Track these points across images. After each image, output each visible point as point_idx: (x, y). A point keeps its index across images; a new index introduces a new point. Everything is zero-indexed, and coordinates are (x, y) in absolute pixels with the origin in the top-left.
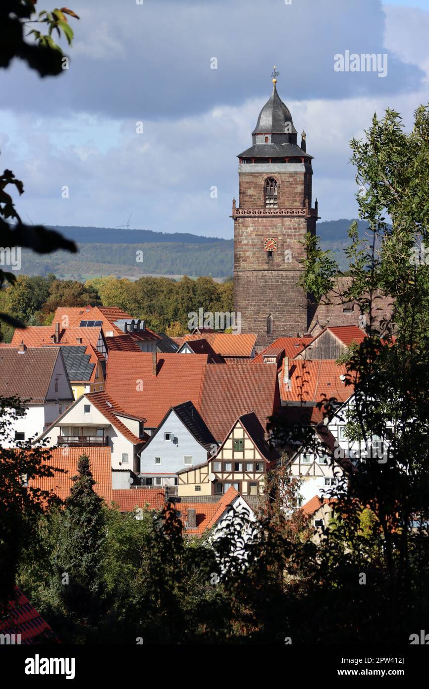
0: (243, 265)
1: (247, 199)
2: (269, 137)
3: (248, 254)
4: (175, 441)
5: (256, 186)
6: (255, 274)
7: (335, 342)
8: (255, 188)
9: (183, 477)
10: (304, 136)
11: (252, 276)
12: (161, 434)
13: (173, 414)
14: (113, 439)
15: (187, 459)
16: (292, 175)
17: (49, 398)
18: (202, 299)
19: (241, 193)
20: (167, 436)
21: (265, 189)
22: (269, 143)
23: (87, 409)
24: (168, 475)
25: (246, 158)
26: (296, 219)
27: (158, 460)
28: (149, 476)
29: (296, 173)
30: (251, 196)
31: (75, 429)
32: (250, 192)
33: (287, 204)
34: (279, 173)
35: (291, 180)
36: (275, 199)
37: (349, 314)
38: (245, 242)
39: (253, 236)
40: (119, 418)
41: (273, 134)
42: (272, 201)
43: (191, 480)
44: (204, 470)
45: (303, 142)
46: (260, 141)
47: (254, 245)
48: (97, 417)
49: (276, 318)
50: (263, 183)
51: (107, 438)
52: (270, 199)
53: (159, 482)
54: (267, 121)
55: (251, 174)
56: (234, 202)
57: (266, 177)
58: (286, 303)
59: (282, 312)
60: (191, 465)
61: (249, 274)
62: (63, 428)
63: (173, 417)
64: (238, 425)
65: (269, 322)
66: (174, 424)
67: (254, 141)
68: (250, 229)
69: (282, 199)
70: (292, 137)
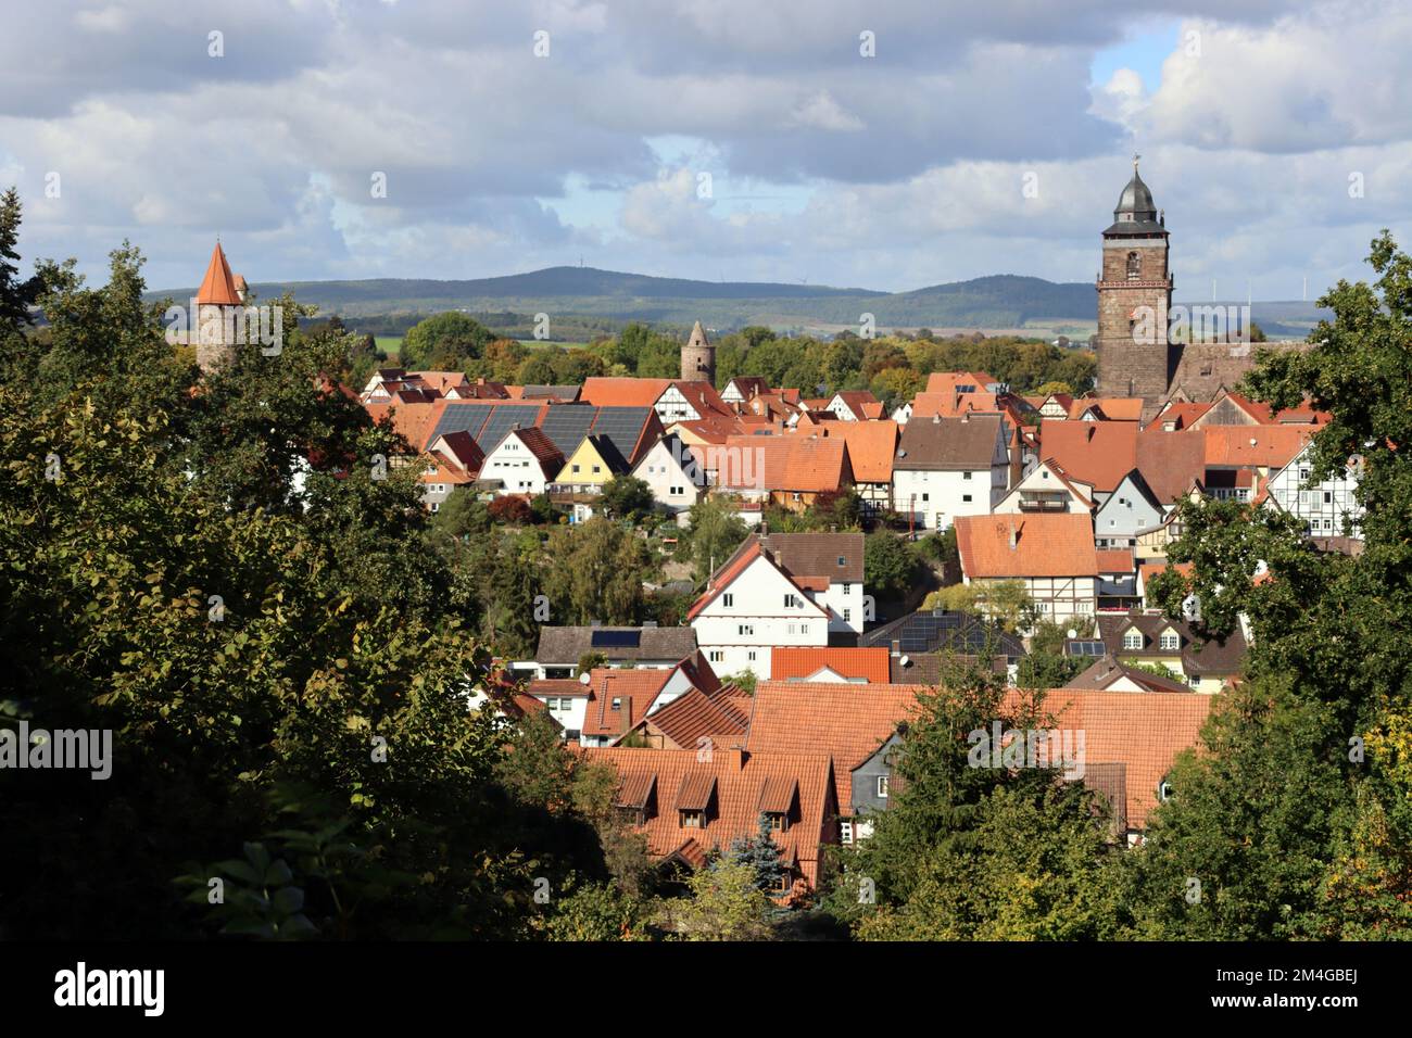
0: (1106, 333)
1: (1110, 272)
2: (1132, 215)
3: (1110, 323)
4: (1129, 505)
5: (1119, 260)
6: (1118, 341)
7: (1233, 407)
8: (1118, 262)
9: (1142, 539)
10: (1162, 213)
11: (1115, 343)
12: (1116, 498)
13: (1127, 479)
14: (1070, 503)
15: (1141, 522)
16: (1153, 250)
17: (995, 463)
18: (1004, 359)
19: (1105, 267)
20: (1122, 501)
21: (1128, 263)
22: (1132, 220)
23: (1045, 475)
24: (1121, 537)
25: (1107, 236)
26: (1158, 291)
27: (1113, 523)
28: (1104, 538)
29: (1158, 248)
30: (1114, 270)
31: (1034, 494)
32: (1113, 266)
33: (1149, 276)
34: (1142, 248)
35: (1153, 254)
36: (1137, 272)
37: (1206, 378)
38: (1108, 312)
39: (1116, 307)
40: (1072, 483)
41: (1135, 213)
42: (1134, 274)
43: (1149, 542)
44: (1162, 533)
45: (1162, 220)
46: (1123, 218)
47: (1117, 315)
48: (1055, 483)
49: (1138, 382)
50: (1126, 257)
51: (1066, 503)
52: (1132, 272)
53: (1113, 542)
54: (1129, 200)
55: (1115, 250)
56: (1098, 275)
57: (1128, 252)
58: (1147, 367)
59: (1143, 376)
60: (1144, 527)
61: (1111, 341)
62: (1023, 493)
63: (1128, 482)
64: (1195, 491)
65: (1131, 385)
66: (1128, 489)
67: (1116, 219)
68: (1114, 300)
69: (1143, 272)
70: (1152, 215)
